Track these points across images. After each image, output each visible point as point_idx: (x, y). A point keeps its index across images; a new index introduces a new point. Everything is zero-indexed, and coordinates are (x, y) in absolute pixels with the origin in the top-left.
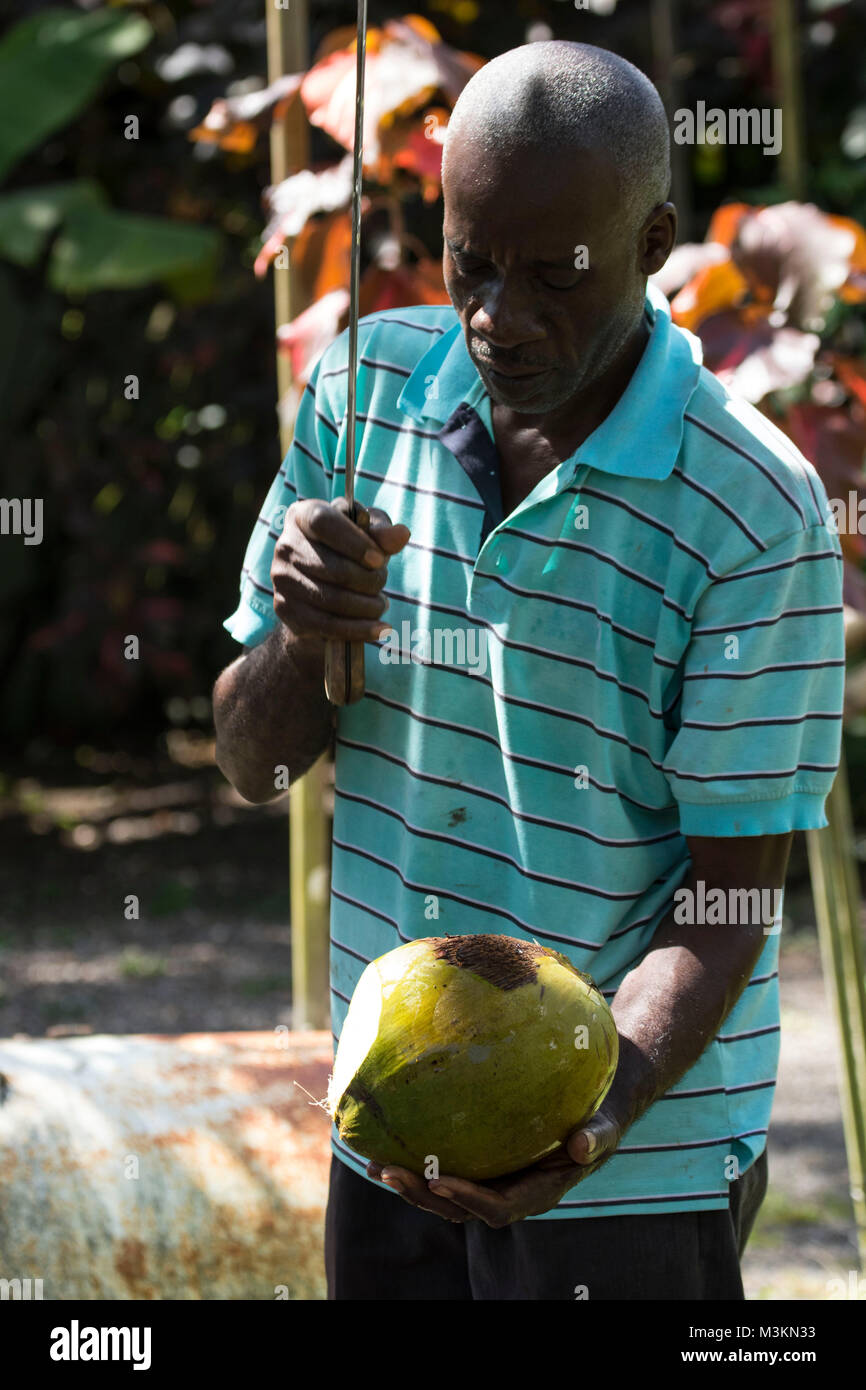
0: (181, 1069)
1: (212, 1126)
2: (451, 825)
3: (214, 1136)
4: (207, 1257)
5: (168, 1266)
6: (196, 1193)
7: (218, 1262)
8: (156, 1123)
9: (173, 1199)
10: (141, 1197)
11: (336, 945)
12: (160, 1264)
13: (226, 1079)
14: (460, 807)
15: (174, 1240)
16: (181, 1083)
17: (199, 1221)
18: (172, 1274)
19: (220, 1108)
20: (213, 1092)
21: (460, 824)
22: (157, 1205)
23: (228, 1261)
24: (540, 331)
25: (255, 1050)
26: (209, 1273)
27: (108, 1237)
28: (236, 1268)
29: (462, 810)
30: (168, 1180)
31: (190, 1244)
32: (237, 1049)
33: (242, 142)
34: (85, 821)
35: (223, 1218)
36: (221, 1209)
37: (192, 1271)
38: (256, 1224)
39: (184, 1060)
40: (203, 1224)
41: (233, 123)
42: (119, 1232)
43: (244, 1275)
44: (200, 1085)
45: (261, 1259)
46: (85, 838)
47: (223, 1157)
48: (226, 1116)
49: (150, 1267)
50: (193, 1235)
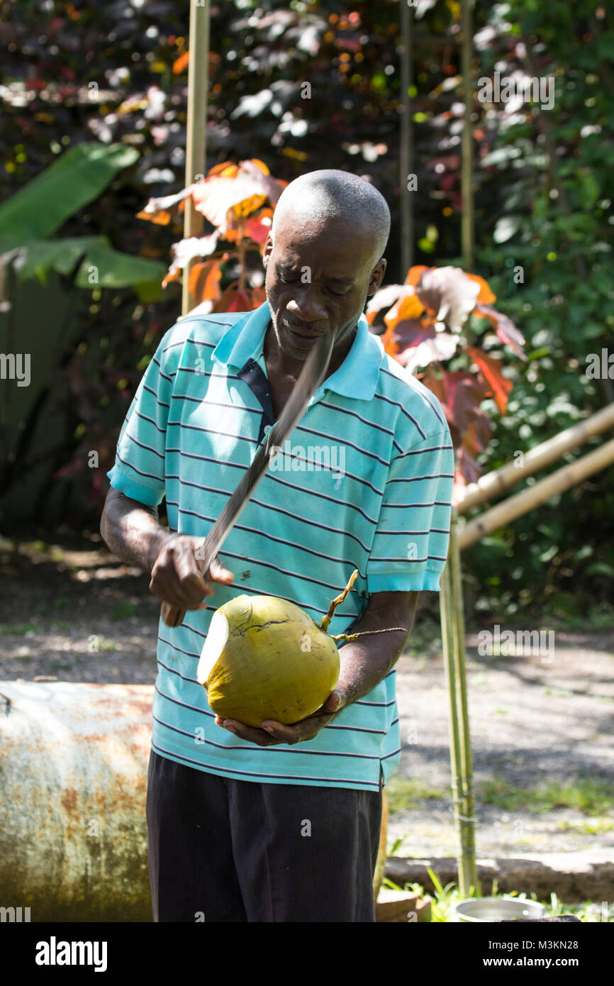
0: (102, 702)
1: (116, 732)
2: (242, 580)
3: (117, 737)
4: (109, 801)
5: (88, 804)
6: (105, 767)
7: (115, 803)
8: (89, 729)
9: (93, 769)
10: (77, 767)
11: (161, 639)
12: (85, 803)
13: (125, 709)
14: (247, 570)
15: (93, 790)
16: (102, 709)
17: (106, 781)
18: (90, 808)
19: (121, 723)
20: (118, 714)
21: (247, 579)
22: (85, 772)
23: (120, 803)
24: (325, 314)
25: (141, 694)
26: (111, 809)
27: (58, 787)
28: (124, 807)
29: (248, 572)
30: (91, 759)
31: (101, 793)
32: (133, 693)
33: (164, 220)
34: (85, 569)
35: (119, 781)
36: (118, 776)
37: (101, 807)
38: (136, 784)
39: (104, 697)
40: (108, 783)
41: (158, 211)
42: (64, 785)
43: (128, 810)
44: (111, 711)
45: (138, 803)
46: (83, 576)
47: (121, 749)
48: (124, 728)
49: (79, 803)
50: (102, 788)
